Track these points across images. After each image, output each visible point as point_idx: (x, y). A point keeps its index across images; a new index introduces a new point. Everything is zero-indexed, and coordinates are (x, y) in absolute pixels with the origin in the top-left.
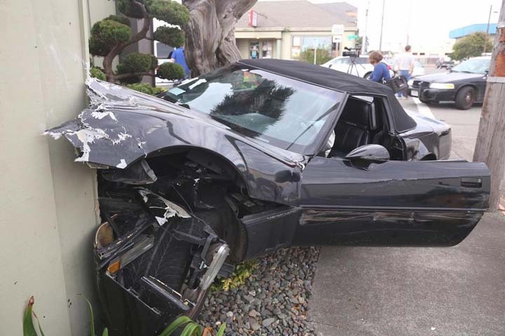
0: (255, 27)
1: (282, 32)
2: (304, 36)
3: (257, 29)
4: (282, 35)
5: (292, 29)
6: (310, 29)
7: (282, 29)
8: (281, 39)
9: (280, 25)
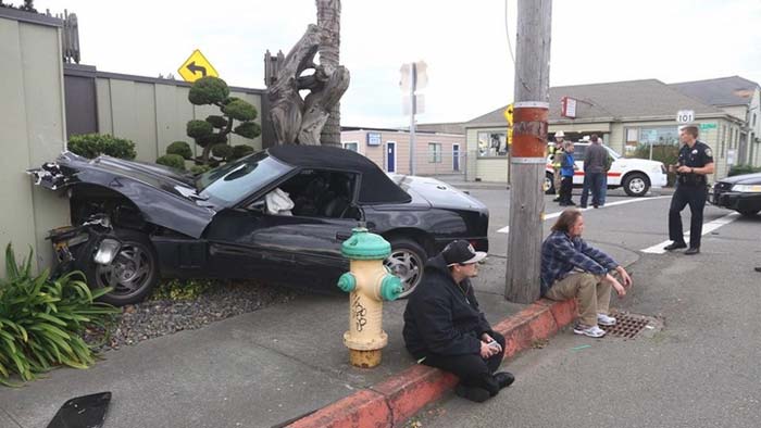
0: (573, 118)
1: (611, 123)
2: (642, 128)
3: (576, 121)
4: (610, 128)
5: (625, 119)
6: (651, 117)
7: (611, 119)
8: (609, 133)
9: (608, 114)
